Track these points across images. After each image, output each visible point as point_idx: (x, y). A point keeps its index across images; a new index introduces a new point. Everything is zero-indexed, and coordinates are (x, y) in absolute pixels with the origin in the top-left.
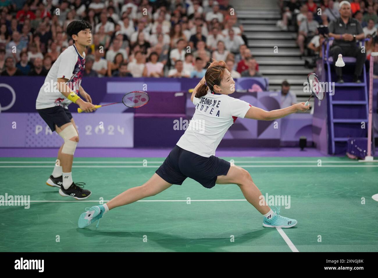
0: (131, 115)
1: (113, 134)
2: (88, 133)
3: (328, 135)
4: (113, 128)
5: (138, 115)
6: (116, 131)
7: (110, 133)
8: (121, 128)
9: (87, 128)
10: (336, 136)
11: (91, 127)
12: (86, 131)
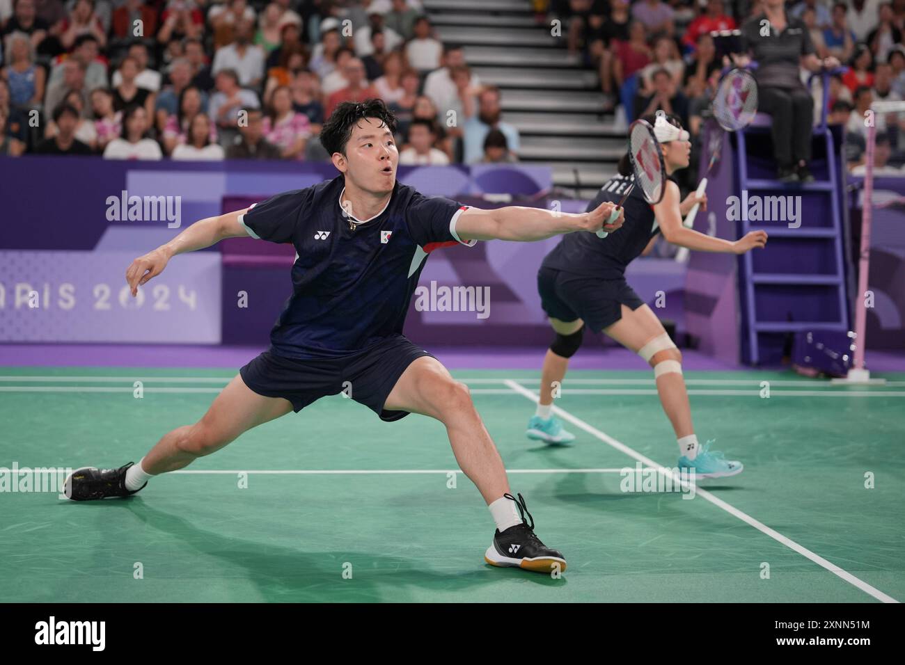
0: (215, 259)
1: (167, 307)
2: (101, 305)
3: (739, 316)
4: (167, 291)
5: (232, 258)
6: (173, 299)
7: (160, 305)
8: (187, 294)
9: (96, 292)
10: (759, 318)
11: (107, 290)
12: (96, 300)
